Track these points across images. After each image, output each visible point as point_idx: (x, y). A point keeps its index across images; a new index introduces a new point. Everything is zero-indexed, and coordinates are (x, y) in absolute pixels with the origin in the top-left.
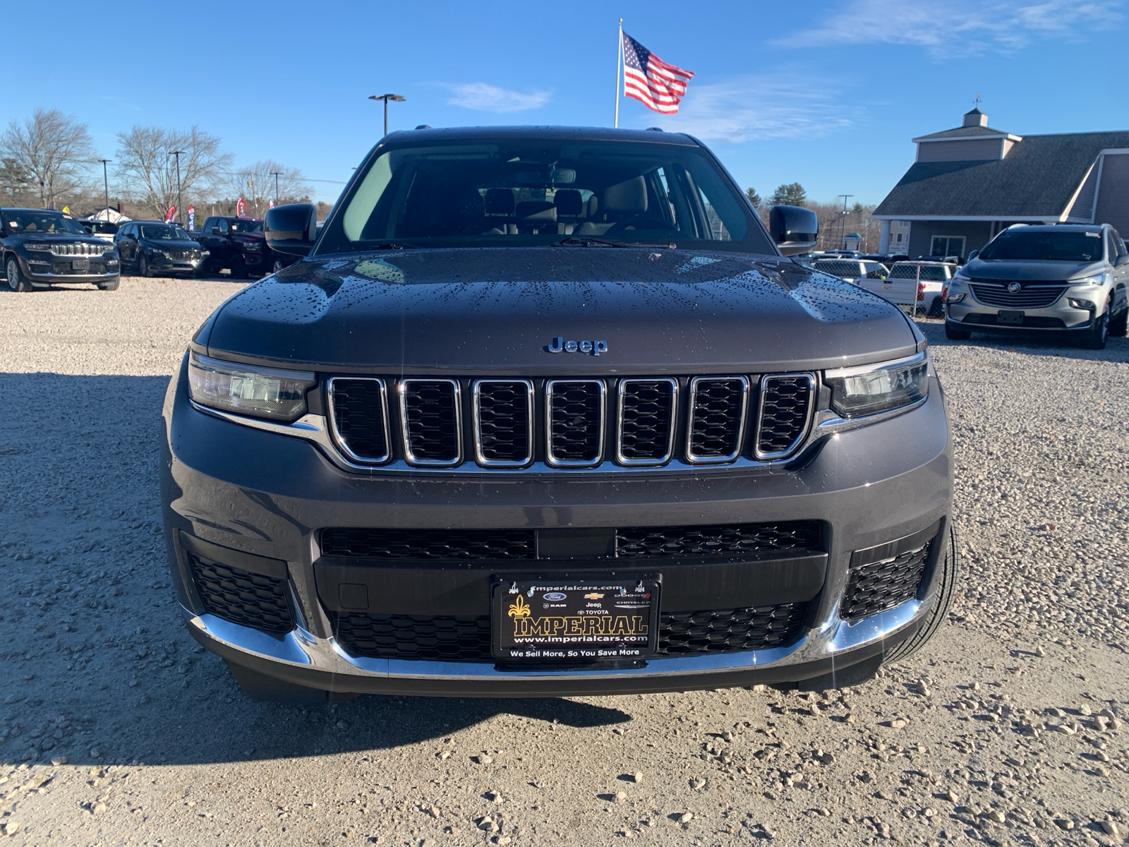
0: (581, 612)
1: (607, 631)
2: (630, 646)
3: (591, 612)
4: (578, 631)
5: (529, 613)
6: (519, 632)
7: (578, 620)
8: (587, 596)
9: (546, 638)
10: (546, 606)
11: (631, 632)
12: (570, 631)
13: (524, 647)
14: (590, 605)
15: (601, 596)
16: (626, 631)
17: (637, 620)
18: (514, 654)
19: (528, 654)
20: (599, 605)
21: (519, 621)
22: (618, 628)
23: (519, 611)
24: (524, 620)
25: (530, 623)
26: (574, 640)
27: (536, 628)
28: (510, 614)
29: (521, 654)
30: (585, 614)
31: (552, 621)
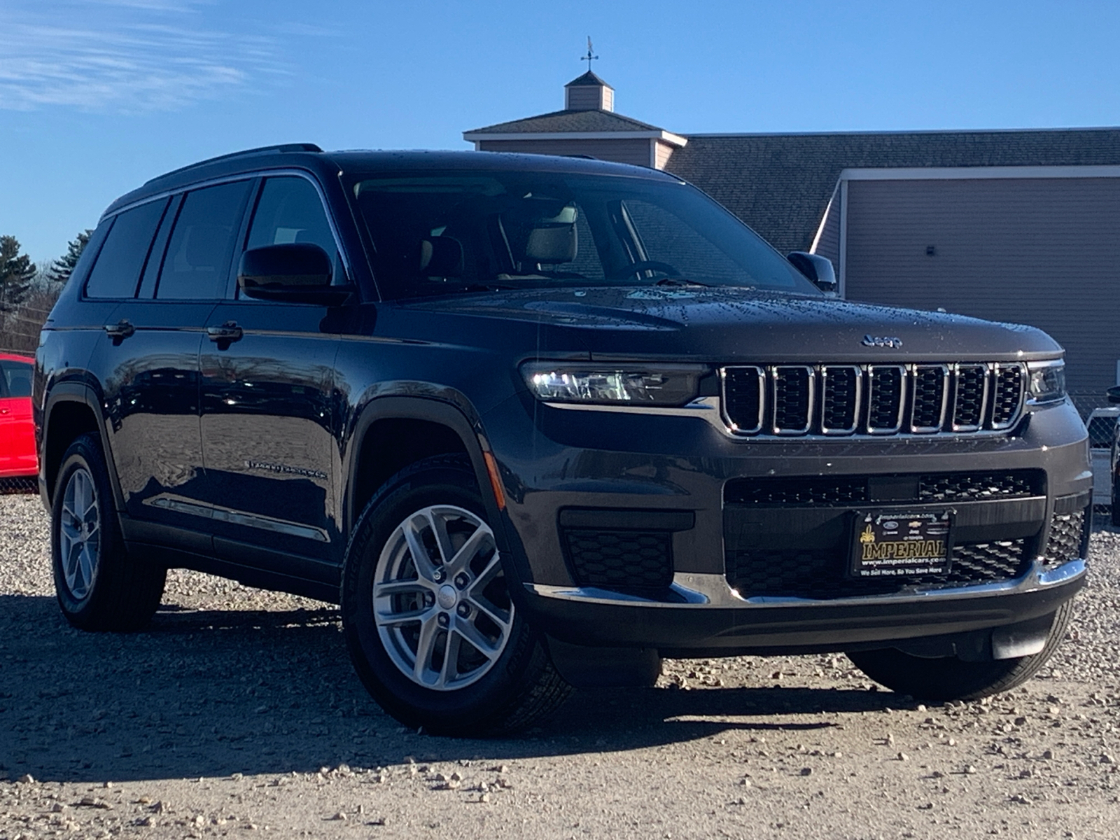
0: (906, 538)
1: (921, 554)
2: (936, 565)
3: (911, 538)
4: (903, 555)
5: (873, 539)
6: (866, 557)
7: (903, 545)
8: (911, 524)
9: (882, 560)
10: (885, 533)
11: (936, 555)
12: (897, 555)
13: (869, 568)
14: (912, 532)
15: (919, 524)
16: (933, 554)
17: (940, 543)
18: (863, 573)
19: (873, 573)
20: (917, 532)
21: (867, 546)
22: (928, 551)
23: (868, 537)
24: (870, 546)
25: (874, 548)
26: (899, 562)
27: (877, 552)
28: (862, 540)
29: (868, 573)
30: (909, 540)
31: (887, 545)
